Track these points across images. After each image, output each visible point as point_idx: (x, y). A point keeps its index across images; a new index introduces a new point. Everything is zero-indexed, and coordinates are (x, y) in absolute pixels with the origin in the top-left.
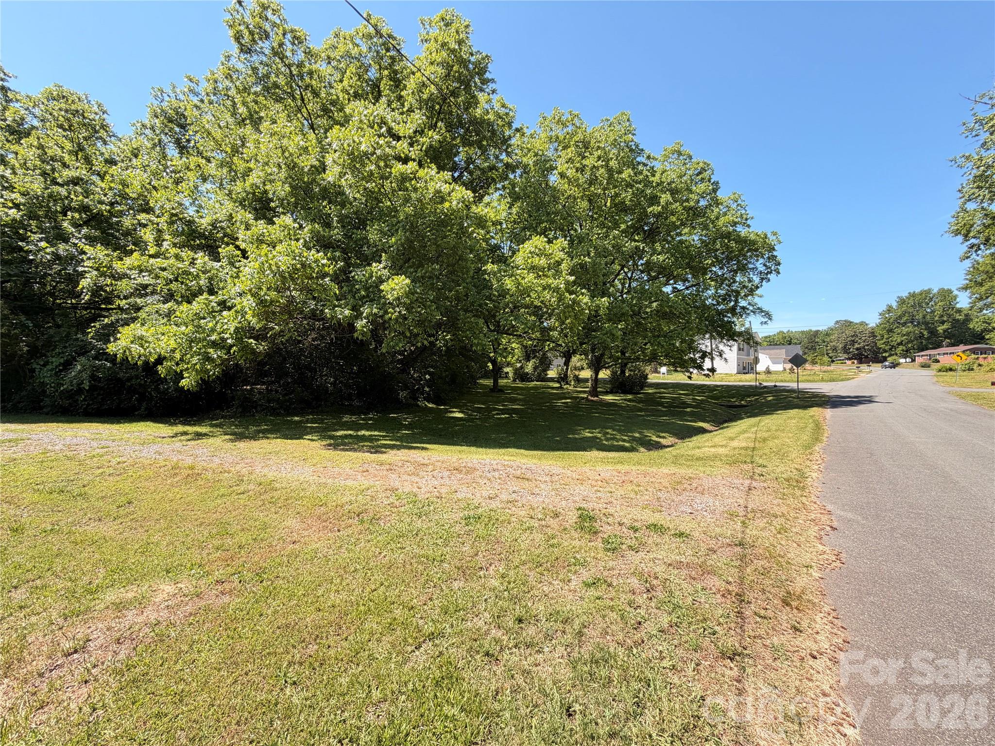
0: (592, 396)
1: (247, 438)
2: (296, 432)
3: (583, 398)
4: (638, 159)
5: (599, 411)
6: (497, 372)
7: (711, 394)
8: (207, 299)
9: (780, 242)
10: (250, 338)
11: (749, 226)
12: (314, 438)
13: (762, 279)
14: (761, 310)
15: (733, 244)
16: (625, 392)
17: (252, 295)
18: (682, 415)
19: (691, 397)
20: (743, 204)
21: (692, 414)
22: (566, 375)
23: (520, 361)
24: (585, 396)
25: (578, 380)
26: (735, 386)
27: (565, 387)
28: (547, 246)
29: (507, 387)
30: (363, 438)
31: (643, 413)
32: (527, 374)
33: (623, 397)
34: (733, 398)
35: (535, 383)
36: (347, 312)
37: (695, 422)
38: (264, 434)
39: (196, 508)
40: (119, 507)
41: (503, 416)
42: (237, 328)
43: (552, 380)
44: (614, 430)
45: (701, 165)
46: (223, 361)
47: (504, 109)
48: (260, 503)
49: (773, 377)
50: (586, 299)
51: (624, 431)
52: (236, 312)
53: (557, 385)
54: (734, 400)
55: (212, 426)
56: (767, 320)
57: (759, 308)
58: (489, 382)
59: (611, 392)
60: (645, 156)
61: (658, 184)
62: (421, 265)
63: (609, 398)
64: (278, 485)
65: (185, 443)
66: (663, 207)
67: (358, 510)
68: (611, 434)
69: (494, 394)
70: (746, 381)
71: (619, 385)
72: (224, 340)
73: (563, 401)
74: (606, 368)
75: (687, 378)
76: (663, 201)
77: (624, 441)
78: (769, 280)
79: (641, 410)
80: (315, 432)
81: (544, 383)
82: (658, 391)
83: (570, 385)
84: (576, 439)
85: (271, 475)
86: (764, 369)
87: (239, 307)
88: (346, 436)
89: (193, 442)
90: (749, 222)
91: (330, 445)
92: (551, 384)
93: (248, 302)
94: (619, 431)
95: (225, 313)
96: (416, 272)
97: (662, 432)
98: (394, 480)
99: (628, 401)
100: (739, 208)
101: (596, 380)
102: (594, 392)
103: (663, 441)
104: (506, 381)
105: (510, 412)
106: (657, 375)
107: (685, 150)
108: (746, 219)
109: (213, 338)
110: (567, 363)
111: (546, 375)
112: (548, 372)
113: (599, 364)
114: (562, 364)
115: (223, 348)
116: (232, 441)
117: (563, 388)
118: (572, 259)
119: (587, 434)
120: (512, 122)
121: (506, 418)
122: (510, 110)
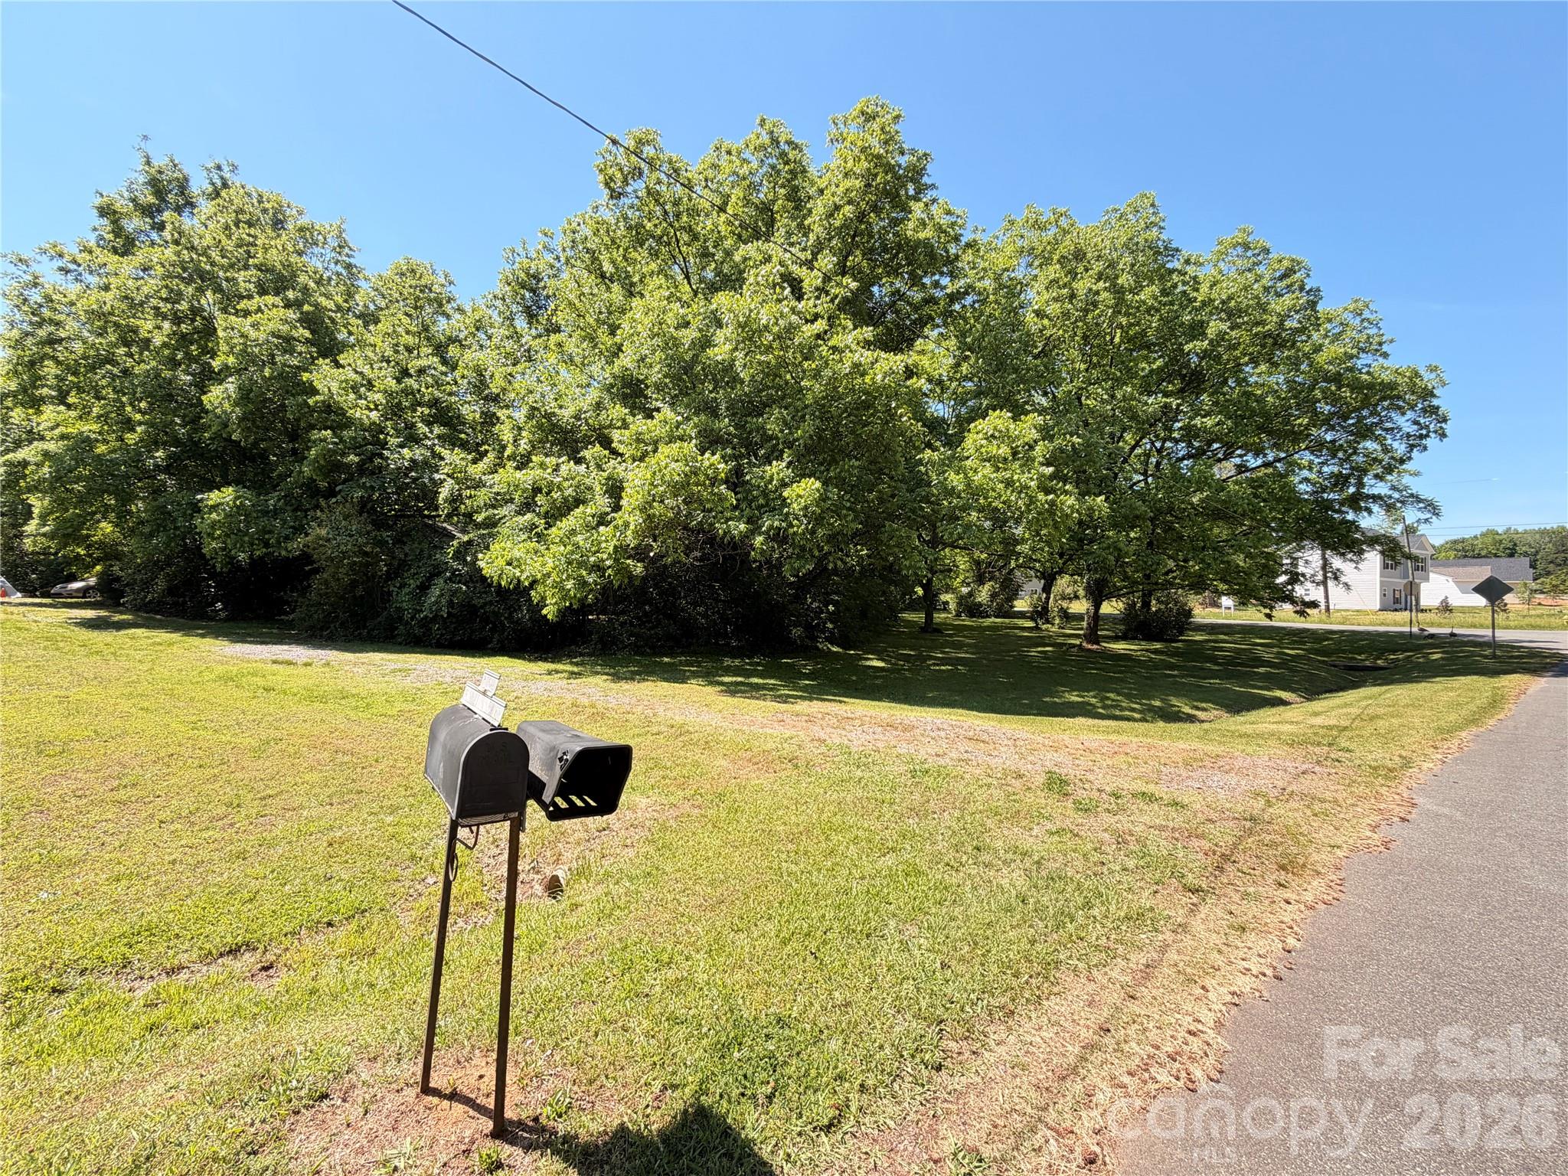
0: (1089, 642)
2: (676, 675)
3: (1074, 646)
4: (1169, 266)
5: (1098, 666)
6: (930, 602)
7: (1317, 646)
9: (1444, 384)
11: (1385, 355)
12: (702, 683)
13: (1412, 447)
14: (1417, 499)
15: (1346, 393)
16: (1150, 637)
17: (641, 510)
18: (1244, 678)
19: (1275, 650)
20: (1372, 317)
21: (1267, 677)
22: (1045, 609)
23: (968, 585)
24: (1077, 642)
25: (1066, 616)
26: (1369, 633)
27: (1044, 627)
28: (1012, 426)
29: (945, 625)
31: (1176, 673)
32: (980, 605)
33: (1145, 645)
34: (1360, 655)
35: (993, 619)
36: (742, 527)
37: (1269, 689)
41: (943, 668)
42: (615, 547)
43: (1022, 615)
44: (1119, 694)
45: (1286, 263)
46: (598, 586)
47: (948, 217)
49: (1458, 617)
50: (1071, 501)
51: (1135, 696)
53: (1031, 624)
54: (1363, 657)
56: (1428, 515)
57: (1412, 495)
58: (918, 617)
59: (1124, 637)
60: (1182, 261)
61: (1204, 304)
62: (834, 461)
63: (1120, 647)
64: (691, 729)
65: (562, 682)
66: (1211, 341)
68: (1113, 700)
69: (928, 636)
70: (1396, 624)
71: (1136, 626)
73: (1039, 649)
74: (1118, 597)
75: (1261, 616)
76: (1211, 331)
77: (1133, 710)
78: (1425, 448)
79: (1172, 667)
80: (699, 676)
81: (1007, 621)
82: (1213, 637)
83: (1053, 624)
84: (1055, 703)
85: (678, 719)
86: (1436, 603)
88: (738, 683)
89: (569, 682)
90: (1385, 348)
92: (1020, 622)
93: (635, 518)
94: (1128, 697)
95: (602, 529)
96: (828, 470)
97: (1202, 702)
99: (1152, 653)
100: (1366, 324)
101: (1096, 618)
102: (1092, 636)
103: (1200, 714)
104: (943, 615)
105: (954, 662)
106: (1217, 610)
107: (1260, 239)
108: (1380, 344)
109: (592, 559)
110: (1047, 589)
111: (1012, 607)
112: (1015, 603)
113: (1100, 592)
114: (1039, 590)
115: (598, 570)
117: (1040, 629)
118: (1051, 440)
119: (1074, 698)
120: (961, 235)
121: (948, 670)
122: (958, 217)
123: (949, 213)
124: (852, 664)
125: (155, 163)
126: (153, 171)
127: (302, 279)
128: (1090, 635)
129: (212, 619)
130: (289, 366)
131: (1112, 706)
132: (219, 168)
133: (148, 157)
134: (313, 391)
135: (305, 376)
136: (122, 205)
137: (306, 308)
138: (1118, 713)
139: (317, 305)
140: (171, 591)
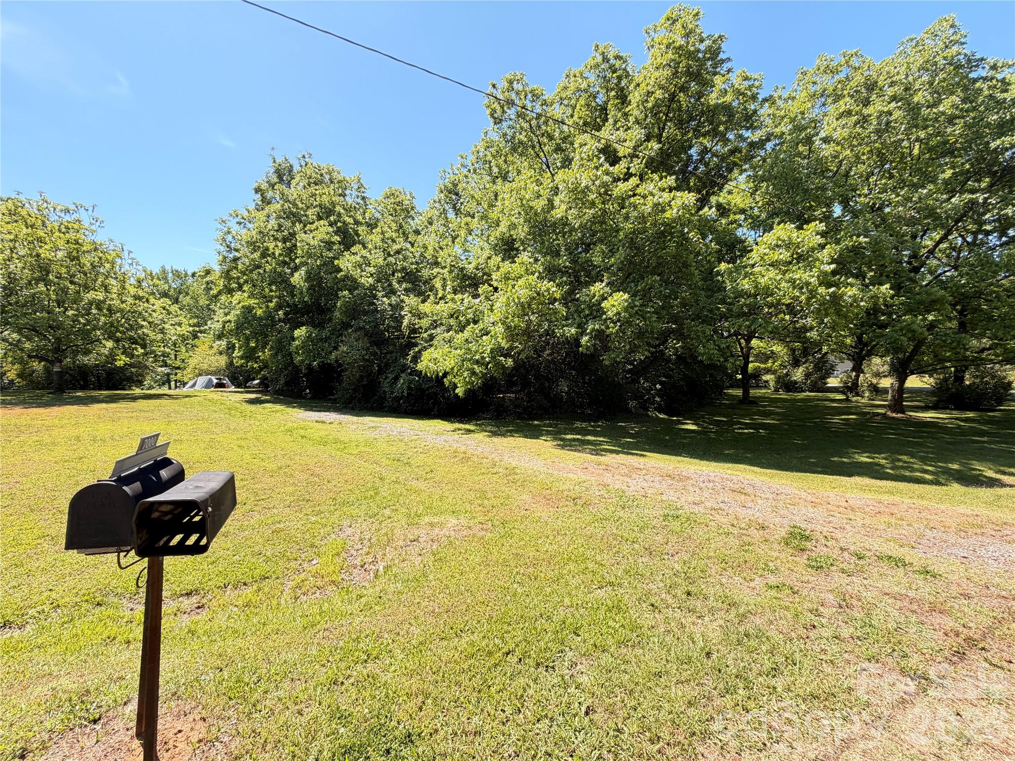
0: (893, 412)
1: (499, 435)
2: (534, 433)
3: (878, 414)
4: (973, 75)
5: (898, 432)
6: (750, 381)
8: (473, 328)
10: (500, 356)
12: (548, 439)
17: (502, 324)
22: (856, 384)
23: (785, 367)
24: (882, 411)
25: (874, 390)
27: (854, 399)
28: (796, 235)
29: (763, 398)
30: (589, 442)
31: (985, 439)
32: (796, 382)
33: (955, 414)
35: (808, 393)
36: (574, 330)
38: (511, 433)
39: (468, 479)
40: (427, 473)
41: (746, 431)
43: (835, 390)
44: (913, 457)
46: (484, 375)
47: (746, 82)
48: (506, 482)
51: (931, 459)
52: (492, 336)
53: (841, 397)
55: (476, 425)
58: (738, 392)
59: (935, 407)
60: (988, 68)
62: (641, 279)
63: (928, 415)
64: (518, 471)
65: (460, 436)
67: (574, 496)
68: (905, 462)
69: (742, 406)
71: (947, 397)
72: (483, 358)
73: (843, 417)
77: (926, 472)
79: (983, 434)
80: (550, 434)
81: (819, 394)
83: (863, 397)
84: (843, 462)
85: (514, 464)
87: (493, 333)
88: (574, 440)
89: (465, 436)
91: (559, 445)
92: (832, 396)
93: (500, 329)
95: (484, 338)
96: (635, 285)
97: (1010, 467)
98: (608, 478)
99: (962, 421)
101: (901, 391)
102: (897, 405)
103: (1005, 479)
104: (764, 391)
105: (759, 426)
109: (477, 357)
110: (857, 369)
111: (826, 383)
112: (828, 380)
113: (905, 370)
114: (850, 370)
115: (482, 364)
116: (489, 436)
117: (851, 401)
118: (838, 242)
119: (864, 459)
120: (758, 94)
121: (749, 433)
122: (754, 80)
123: (746, 79)
124: (669, 427)
125: (277, 161)
126: (276, 165)
127: (338, 208)
128: (895, 405)
129: (304, 398)
130: (329, 258)
131: (902, 468)
132: (304, 157)
133: (274, 158)
134: (339, 270)
135: (336, 262)
136: (264, 186)
137: (339, 224)
138: (907, 474)
139: (344, 222)
140: (287, 384)
